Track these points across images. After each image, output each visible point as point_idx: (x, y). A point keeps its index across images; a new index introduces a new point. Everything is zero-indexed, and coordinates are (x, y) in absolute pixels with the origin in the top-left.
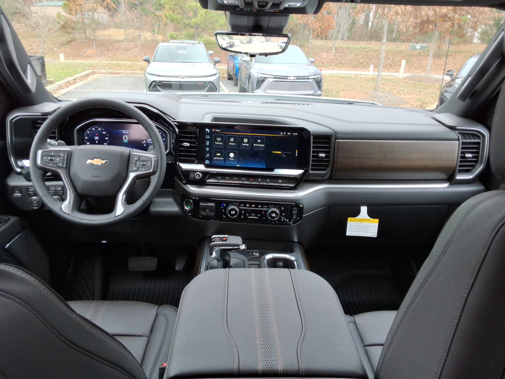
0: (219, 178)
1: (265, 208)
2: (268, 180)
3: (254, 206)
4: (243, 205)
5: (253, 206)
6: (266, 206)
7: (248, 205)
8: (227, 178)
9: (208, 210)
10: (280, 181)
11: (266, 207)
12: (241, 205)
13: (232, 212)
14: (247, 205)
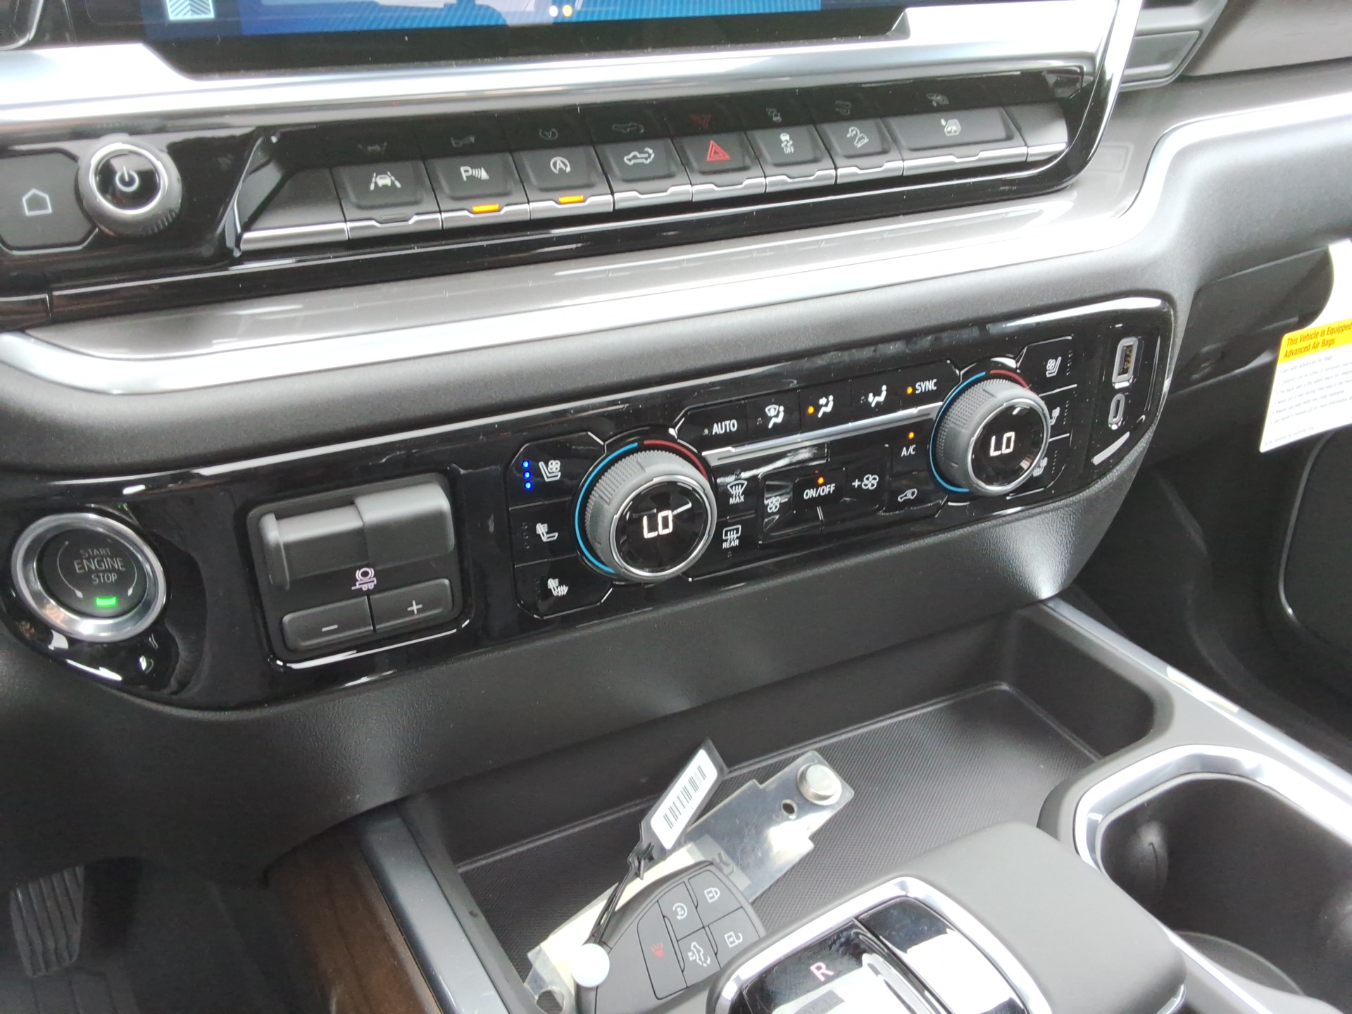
0: (384, 180)
1: (927, 397)
2: (858, 134)
3: (827, 405)
4: (731, 425)
5: (818, 408)
6: (929, 379)
7: (776, 414)
8: (466, 172)
9: (365, 580)
10: (952, 126)
11: (930, 385)
12: (717, 429)
13: (653, 527)
14: (771, 410)
